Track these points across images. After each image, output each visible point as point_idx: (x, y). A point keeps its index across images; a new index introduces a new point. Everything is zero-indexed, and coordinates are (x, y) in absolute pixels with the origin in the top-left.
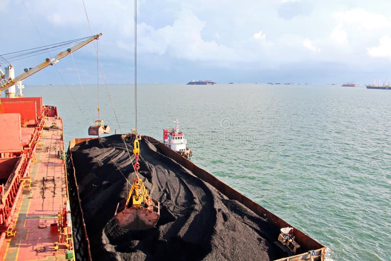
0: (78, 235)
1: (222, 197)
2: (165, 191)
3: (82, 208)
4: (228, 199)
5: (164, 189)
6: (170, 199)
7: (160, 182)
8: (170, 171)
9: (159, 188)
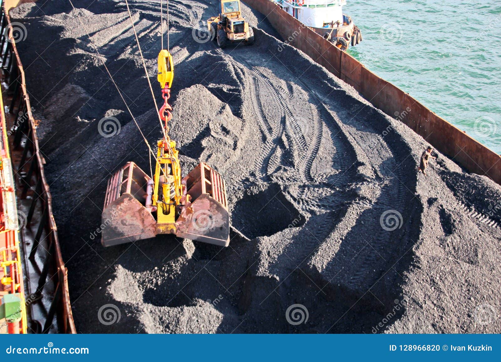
0: (37, 256)
1: (441, 163)
2: (279, 142)
3: (49, 183)
4: (459, 170)
5: (274, 136)
6: (292, 164)
7: (264, 117)
8: (295, 86)
9: (262, 132)
